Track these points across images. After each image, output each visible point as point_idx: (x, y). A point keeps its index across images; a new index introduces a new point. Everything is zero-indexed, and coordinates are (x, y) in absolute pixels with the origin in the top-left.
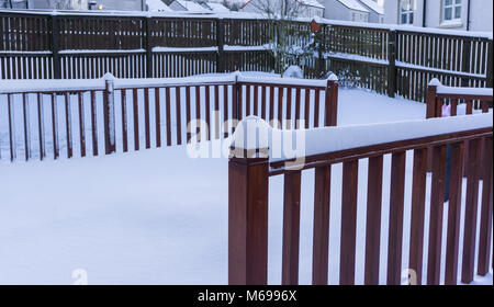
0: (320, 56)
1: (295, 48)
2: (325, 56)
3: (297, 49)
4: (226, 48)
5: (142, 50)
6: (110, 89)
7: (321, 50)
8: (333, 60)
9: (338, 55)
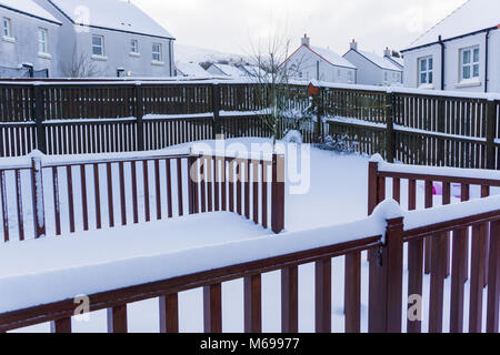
0: (319, 119)
1: (295, 112)
2: (324, 119)
3: (296, 112)
4: (222, 113)
5: (132, 118)
6: (37, 167)
7: (320, 113)
8: (332, 124)
9: (337, 119)
